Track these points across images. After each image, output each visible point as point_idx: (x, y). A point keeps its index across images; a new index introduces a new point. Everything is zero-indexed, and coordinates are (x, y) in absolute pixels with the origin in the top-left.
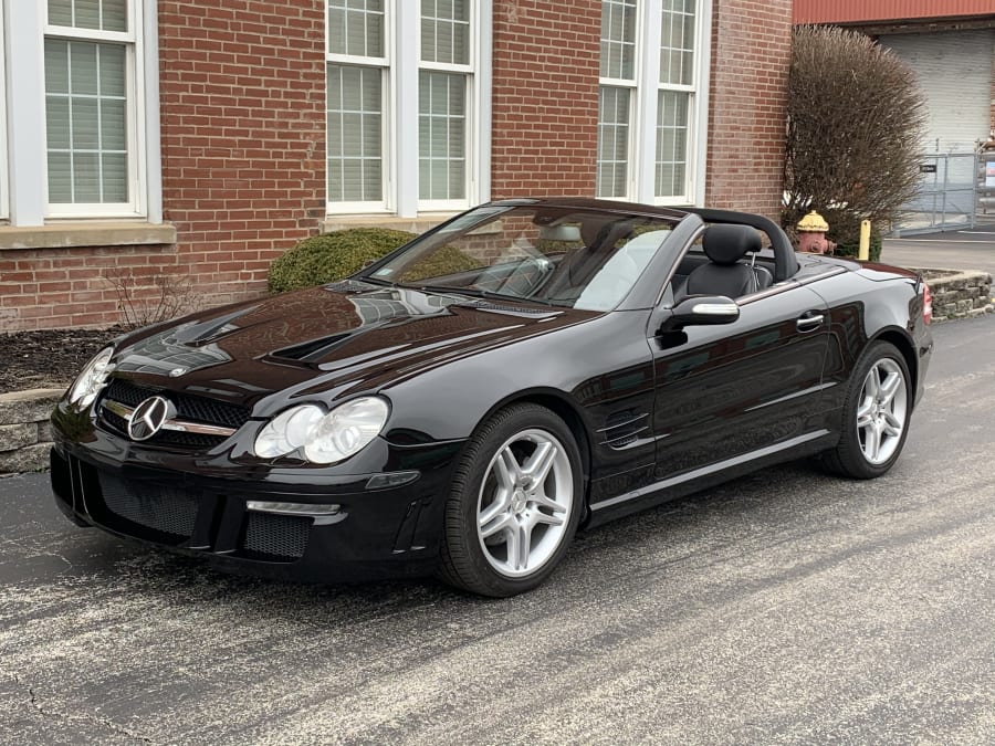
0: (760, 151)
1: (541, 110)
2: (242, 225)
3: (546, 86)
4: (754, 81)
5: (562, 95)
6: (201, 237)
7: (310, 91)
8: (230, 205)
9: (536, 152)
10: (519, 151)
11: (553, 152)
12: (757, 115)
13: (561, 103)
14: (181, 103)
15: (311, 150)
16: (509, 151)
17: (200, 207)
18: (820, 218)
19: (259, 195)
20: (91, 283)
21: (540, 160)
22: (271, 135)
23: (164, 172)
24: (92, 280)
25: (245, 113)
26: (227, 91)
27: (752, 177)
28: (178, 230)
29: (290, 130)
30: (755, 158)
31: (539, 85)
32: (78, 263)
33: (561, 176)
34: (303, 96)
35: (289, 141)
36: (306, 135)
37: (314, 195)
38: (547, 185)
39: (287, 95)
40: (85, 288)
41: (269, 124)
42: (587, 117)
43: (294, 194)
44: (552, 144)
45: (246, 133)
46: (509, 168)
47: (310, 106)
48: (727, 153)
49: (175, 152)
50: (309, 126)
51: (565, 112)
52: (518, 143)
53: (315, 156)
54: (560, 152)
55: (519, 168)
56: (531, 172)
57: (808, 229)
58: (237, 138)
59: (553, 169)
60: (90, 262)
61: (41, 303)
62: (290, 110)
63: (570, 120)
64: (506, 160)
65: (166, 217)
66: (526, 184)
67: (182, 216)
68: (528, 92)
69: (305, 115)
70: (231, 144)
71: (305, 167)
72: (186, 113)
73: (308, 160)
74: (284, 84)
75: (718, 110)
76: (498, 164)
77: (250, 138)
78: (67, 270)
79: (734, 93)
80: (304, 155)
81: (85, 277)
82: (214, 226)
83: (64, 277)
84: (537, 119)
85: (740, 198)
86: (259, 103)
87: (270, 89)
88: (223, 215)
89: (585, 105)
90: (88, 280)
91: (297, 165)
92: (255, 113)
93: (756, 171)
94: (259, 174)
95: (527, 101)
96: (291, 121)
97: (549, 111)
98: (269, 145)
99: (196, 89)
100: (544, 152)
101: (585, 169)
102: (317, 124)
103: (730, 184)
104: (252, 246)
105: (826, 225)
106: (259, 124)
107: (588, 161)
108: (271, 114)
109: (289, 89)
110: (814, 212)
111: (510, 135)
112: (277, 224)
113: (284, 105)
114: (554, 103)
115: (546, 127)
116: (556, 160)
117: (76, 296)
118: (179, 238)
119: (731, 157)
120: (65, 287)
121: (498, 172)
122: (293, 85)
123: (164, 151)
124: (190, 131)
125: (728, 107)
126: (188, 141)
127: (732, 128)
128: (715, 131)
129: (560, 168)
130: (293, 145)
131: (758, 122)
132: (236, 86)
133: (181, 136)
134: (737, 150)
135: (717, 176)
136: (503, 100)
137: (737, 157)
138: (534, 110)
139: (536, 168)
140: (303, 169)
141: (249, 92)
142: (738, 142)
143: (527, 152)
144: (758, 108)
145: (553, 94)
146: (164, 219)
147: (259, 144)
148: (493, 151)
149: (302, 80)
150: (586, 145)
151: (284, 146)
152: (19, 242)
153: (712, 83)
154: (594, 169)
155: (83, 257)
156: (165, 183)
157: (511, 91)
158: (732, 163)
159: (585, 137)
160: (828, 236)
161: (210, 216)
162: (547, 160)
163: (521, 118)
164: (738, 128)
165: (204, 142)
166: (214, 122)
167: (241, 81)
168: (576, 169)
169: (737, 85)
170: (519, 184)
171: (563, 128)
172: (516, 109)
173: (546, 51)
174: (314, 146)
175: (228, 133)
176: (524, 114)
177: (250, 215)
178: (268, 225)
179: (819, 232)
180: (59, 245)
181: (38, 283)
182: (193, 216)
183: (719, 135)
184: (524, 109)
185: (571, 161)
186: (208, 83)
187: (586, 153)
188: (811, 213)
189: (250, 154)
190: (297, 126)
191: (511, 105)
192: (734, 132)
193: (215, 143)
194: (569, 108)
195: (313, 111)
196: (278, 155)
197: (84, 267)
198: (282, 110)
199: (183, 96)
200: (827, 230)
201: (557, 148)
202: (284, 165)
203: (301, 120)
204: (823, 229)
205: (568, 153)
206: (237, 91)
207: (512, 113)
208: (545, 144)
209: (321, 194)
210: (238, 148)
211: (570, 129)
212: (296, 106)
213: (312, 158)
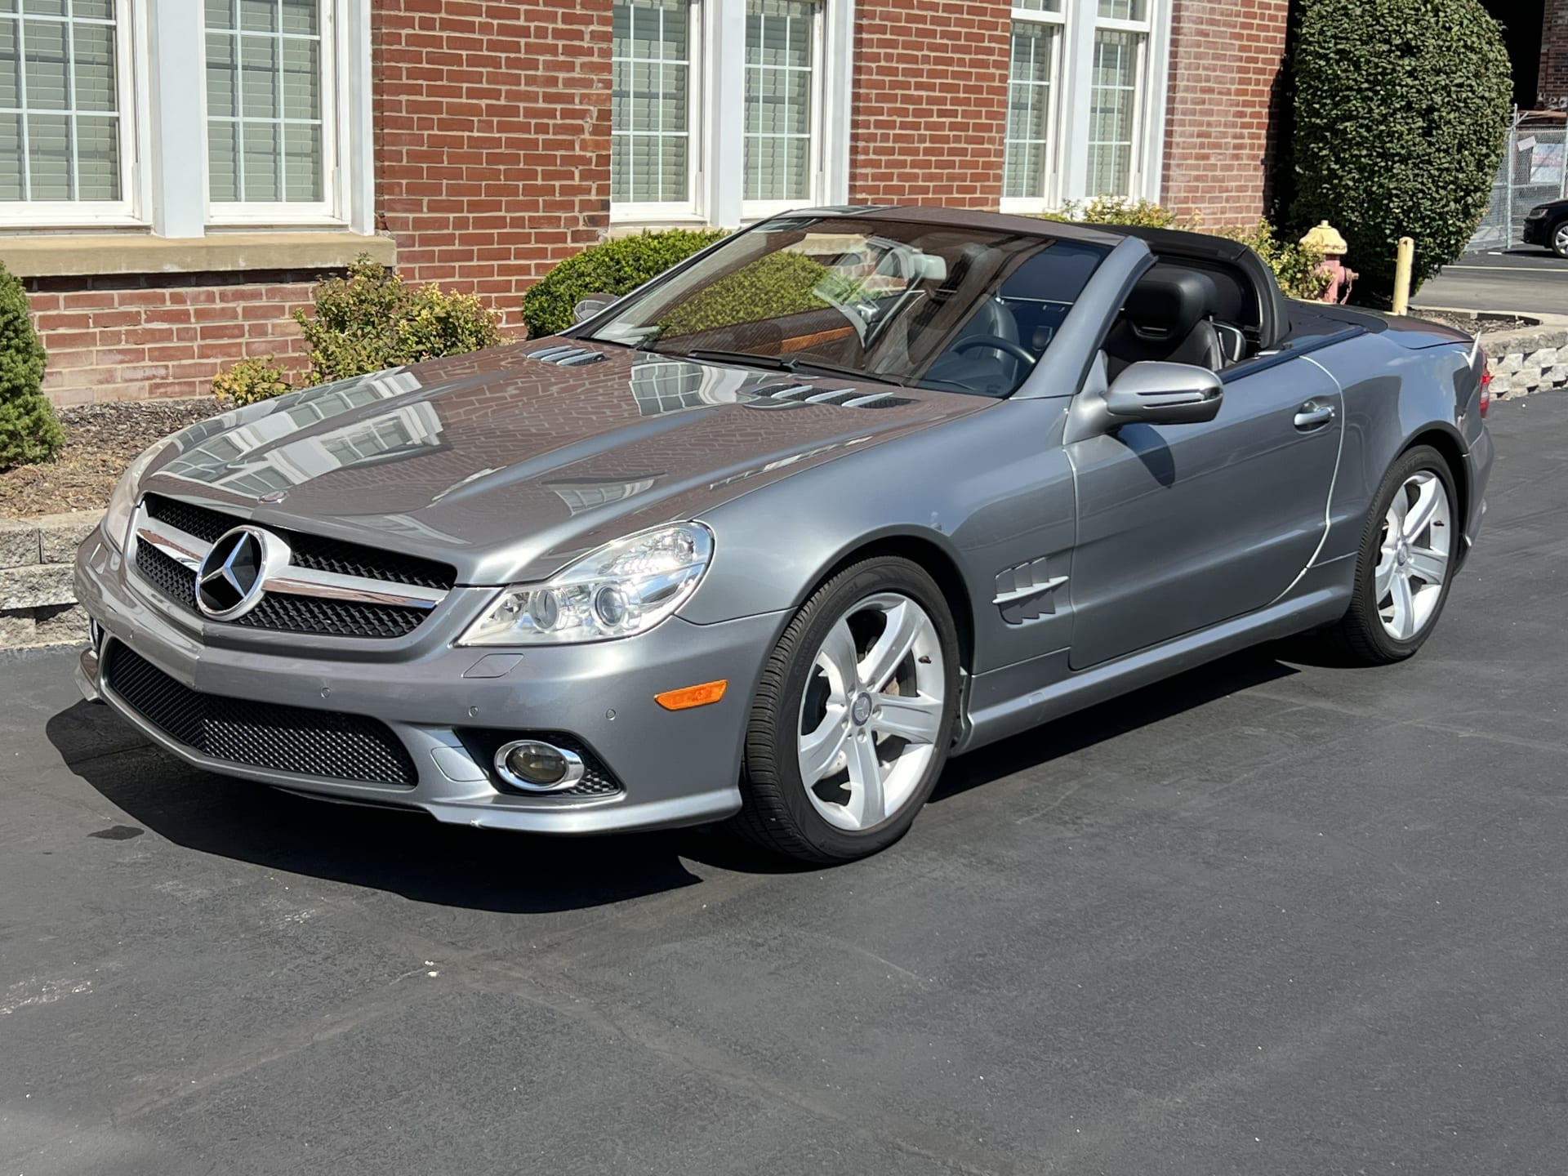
0: (1244, 126)
1: (926, 59)
2: (489, 239)
3: (935, 21)
4: (1238, 15)
5: (957, 36)
6: (429, 256)
7: (592, 28)
8: (474, 206)
9: (916, 126)
10: (891, 125)
11: (941, 126)
12: (1241, 70)
13: (957, 49)
14: (403, 46)
15: (588, 124)
16: (878, 124)
17: (430, 210)
18: (1334, 233)
19: (514, 191)
20: (274, 326)
21: (922, 139)
22: (532, 97)
23: (379, 155)
24: (276, 321)
25: (496, 63)
26: (470, 27)
27: (1229, 168)
28: (399, 245)
29: (561, 90)
30: (1235, 137)
31: (923, 19)
32: (256, 295)
33: (952, 165)
34: (579, 35)
35: (559, 107)
36: (583, 97)
37: (594, 191)
38: (930, 177)
39: (558, 34)
40: (265, 334)
41: (531, 80)
42: (992, 70)
43: (564, 190)
44: (941, 114)
45: (496, 94)
46: (877, 151)
47: (590, 52)
48: (1196, 129)
49: (396, 123)
50: (588, 83)
51: (961, 62)
52: (891, 112)
53: (596, 130)
54: (953, 126)
55: (891, 151)
56: (909, 158)
57: (1315, 250)
58: (483, 103)
59: (940, 152)
60: (271, 294)
61: (201, 356)
62: (561, 58)
63: (968, 76)
64: (871, 138)
65: (382, 224)
66: (902, 177)
67: (404, 224)
68: (906, 31)
69: (583, 65)
70: (475, 110)
71: (582, 149)
72: (410, 62)
73: (587, 136)
74: (552, 17)
75: (1183, 62)
76: (861, 144)
77: (503, 102)
78: (240, 306)
79: (1207, 35)
80: (580, 130)
81: (265, 317)
82: (449, 240)
83: (235, 317)
84: (919, 73)
85: (1212, 200)
86: (516, 47)
87: (532, 25)
88: (461, 223)
89: (990, 51)
90: (269, 322)
91: (570, 145)
92: (511, 63)
93: (1237, 157)
94: (515, 159)
95: (906, 46)
96: (562, 75)
97: (938, 60)
98: (530, 113)
99: (426, 24)
100: (928, 126)
101: (987, 153)
102: (600, 81)
104: (504, 270)
105: (1343, 243)
106: (516, 80)
107: (991, 141)
108: (534, 65)
109: (560, 26)
110: (1325, 223)
111: (881, 98)
112: (541, 238)
113: (553, 50)
114: (944, 48)
115: (931, 87)
116: (946, 139)
118: (401, 257)
119: (1199, 135)
120: (237, 332)
121: (861, 157)
122: (566, 18)
123: (378, 122)
124: (417, 90)
125: (1198, 56)
126: (414, 107)
127: (1204, 90)
128: (1179, 95)
129: (952, 152)
130: (566, 114)
131: (1242, 81)
132: (483, 19)
133: (403, 98)
134: (1209, 124)
135: (1178, 166)
136: (870, 43)
137: (1208, 135)
138: (914, 59)
139: (916, 152)
140: (578, 152)
141: (503, 30)
142: (1210, 113)
143: (903, 126)
144: (1240, 59)
145: (944, 35)
146: (377, 227)
147: (514, 111)
148: (855, 124)
149: (579, 10)
150: (990, 115)
151: (551, 114)
152: (172, 263)
153: (1176, 19)
154: (1000, 153)
155: (262, 287)
156: (379, 172)
157: (882, 30)
158: (1202, 146)
159: (989, 103)
161: (444, 223)
162: (933, 139)
163: (893, 72)
164: (1211, 90)
165: (436, 108)
166: (452, 76)
167: (491, 12)
168: (975, 153)
169: (1212, 22)
170: (890, 177)
171: (954, 88)
172: (889, 57)
174: (595, 115)
175: (472, 93)
176: (901, 66)
177: (500, 222)
178: (526, 238)
179: (1331, 257)
180: (229, 268)
181: (198, 326)
182: (419, 224)
183: (1184, 101)
184: (902, 58)
185: (969, 140)
186: (443, 15)
187: (989, 128)
188: (1320, 223)
189: (502, 127)
190: (569, 83)
191: (882, 51)
192: (1206, 96)
193: (452, 109)
194: (967, 57)
195: (595, 59)
196: (543, 128)
197: (264, 302)
198: (549, 58)
199: (407, 36)
200: (1344, 251)
201: (947, 120)
202: (548, 144)
203: (577, 74)
204: (1336, 251)
205: (964, 127)
206: (486, 28)
207: (883, 63)
208: (930, 113)
209: (604, 190)
210: (484, 118)
211: (967, 89)
212: (570, 51)
213: (592, 133)
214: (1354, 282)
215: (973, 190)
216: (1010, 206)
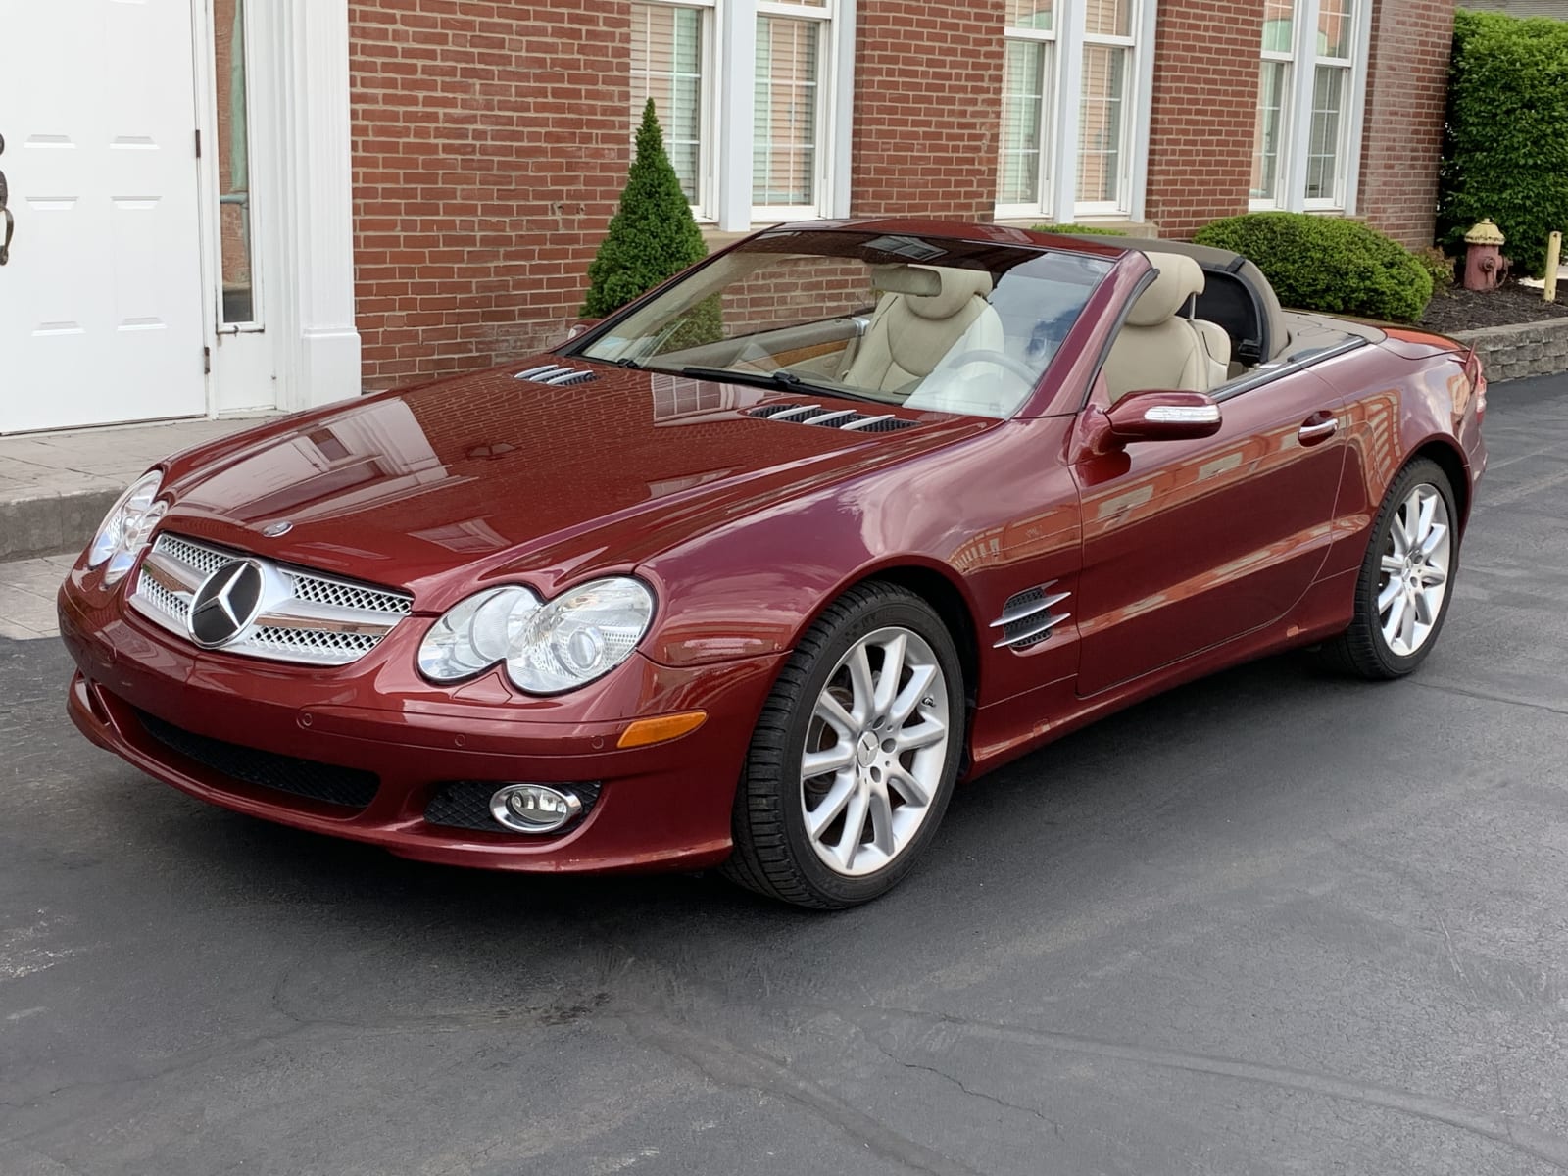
0: (1418, 141)
1: (1202, 91)
3: (1209, 61)
4: (1417, 53)
5: (1223, 72)
7: (989, 72)
8: (913, 208)
9: (1193, 143)
10: (1179, 142)
11: (1211, 143)
12: (1419, 97)
13: (1224, 83)
14: (875, 90)
15: (985, 142)
16: (1169, 142)
17: (886, 210)
18: (1494, 228)
19: (937, 196)
20: (791, 297)
21: (1198, 153)
22: (951, 125)
23: (854, 170)
24: (793, 294)
25: (929, 100)
26: (915, 74)
29: (969, 119)
30: (1412, 150)
31: (1202, 60)
32: (781, 275)
33: (1216, 173)
34: (981, 78)
35: (967, 132)
36: (983, 124)
37: (985, 196)
39: (969, 78)
41: (951, 113)
42: (1246, 99)
43: (968, 195)
44: (1212, 133)
45: (929, 124)
46: (1168, 163)
47: (987, 91)
48: (1384, 144)
49: (866, 146)
50: (985, 114)
51: (1226, 93)
52: (1178, 132)
53: (989, 149)
54: (1218, 143)
55: (1176, 163)
56: (1188, 168)
57: (1481, 241)
58: (921, 130)
59: (1210, 163)
60: (791, 273)
61: (750, 319)
62: (970, 96)
63: (1230, 103)
64: (1164, 152)
68: (1191, 70)
69: (983, 101)
70: (915, 136)
71: (979, 164)
72: (879, 101)
73: (982, 154)
74: (965, 65)
75: (1376, 90)
76: (1157, 157)
77: (933, 129)
78: (772, 282)
79: (1394, 69)
80: (977, 149)
81: (786, 290)
83: (769, 291)
84: (1196, 102)
86: (943, 88)
87: (954, 71)
89: (1245, 84)
90: (789, 294)
91: (972, 161)
92: (940, 100)
93: (1413, 166)
94: (938, 172)
95: (1190, 81)
96: (970, 109)
97: (1210, 92)
98: (950, 137)
99: (890, 72)
100: (1202, 143)
101: (1241, 164)
102: (993, 112)
103: (1385, 184)
105: (1502, 236)
106: (941, 113)
107: (1245, 154)
108: (951, 101)
109: (971, 71)
110: (1487, 220)
111: (1171, 122)
113: (964, 89)
114: (1214, 82)
115: (1205, 113)
116: (1214, 153)
117: (780, 312)
119: (1388, 149)
120: (770, 301)
122: (974, 66)
123: (855, 146)
124: (880, 122)
125: (1388, 86)
126: (879, 134)
127: (1391, 113)
129: (1218, 163)
130: (971, 137)
131: (1415, 105)
132: (924, 68)
133: (874, 127)
134: (1394, 140)
135: (1372, 173)
136: (1165, 79)
137: (1393, 149)
138: (1195, 91)
139: (1193, 163)
140: (977, 166)
141: (936, 75)
142: (1395, 131)
143: (1186, 143)
145: (1215, 72)
147: (940, 136)
148: (1151, 142)
149: (982, 60)
150: (1243, 134)
151: (962, 138)
153: (1372, 56)
154: (1249, 164)
156: (854, 183)
157: (1174, 69)
158: (1389, 157)
159: (1243, 124)
160: (1503, 250)
162: (1205, 153)
163: (1180, 101)
164: (1397, 113)
165: (891, 134)
166: (903, 111)
167: (930, 63)
168: (1234, 164)
169: (1398, 59)
171: (1222, 113)
172: (1178, 90)
173: (1212, 18)
174: (988, 137)
175: (916, 123)
176: (1186, 97)
179: (1494, 246)
183: (1374, 122)
184: (1186, 91)
185: (1229, 154)
186: (901, 66)
188: (1482, 220)
189: (933, 148)
190: (975, 114)
191: (1174, 85)
192: (1393, 118)
193: (904, 135)
194: (1230, 89)
195: (991, 96)
196: (956, 149)
197: (786, 280)
198: (962, 95)
199: (879, 82)
200: (1502, 243)
201: (1215, 138)
202: (960, 161)
203: (979, 108)
204: (1497, 242)
205: (1225, 143)
206: (925, 74)
207: (1174, 95)
208: (1203, 133)
209: (992, 194)
210: (921, 142)
211: (1230, 114)
212: (976, 90)
213: (986, 152)
214: (1510, 267)
215: (1230, 193)
216: (1257, 205)
